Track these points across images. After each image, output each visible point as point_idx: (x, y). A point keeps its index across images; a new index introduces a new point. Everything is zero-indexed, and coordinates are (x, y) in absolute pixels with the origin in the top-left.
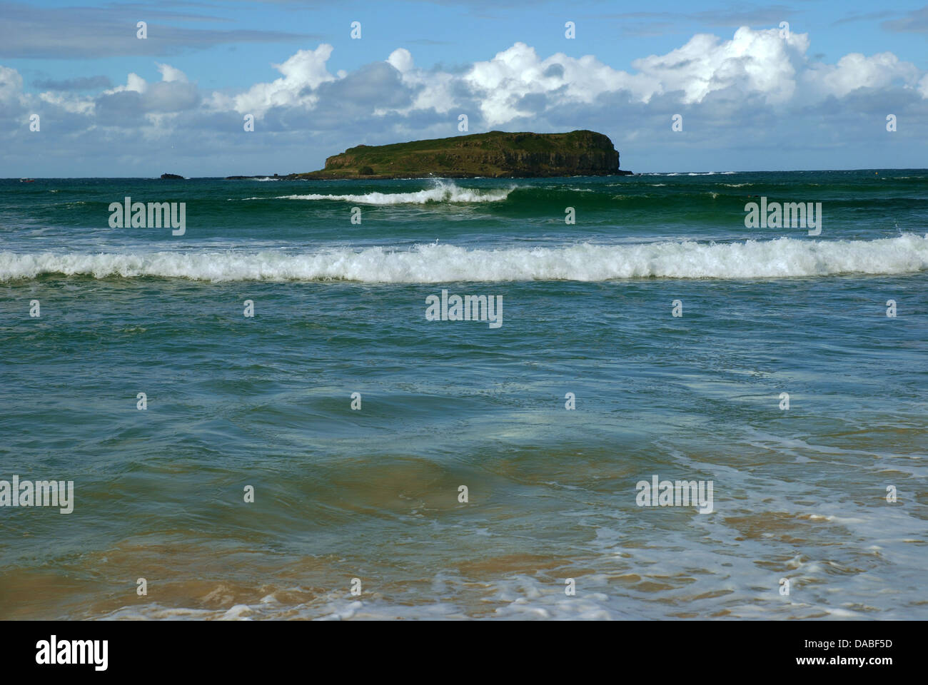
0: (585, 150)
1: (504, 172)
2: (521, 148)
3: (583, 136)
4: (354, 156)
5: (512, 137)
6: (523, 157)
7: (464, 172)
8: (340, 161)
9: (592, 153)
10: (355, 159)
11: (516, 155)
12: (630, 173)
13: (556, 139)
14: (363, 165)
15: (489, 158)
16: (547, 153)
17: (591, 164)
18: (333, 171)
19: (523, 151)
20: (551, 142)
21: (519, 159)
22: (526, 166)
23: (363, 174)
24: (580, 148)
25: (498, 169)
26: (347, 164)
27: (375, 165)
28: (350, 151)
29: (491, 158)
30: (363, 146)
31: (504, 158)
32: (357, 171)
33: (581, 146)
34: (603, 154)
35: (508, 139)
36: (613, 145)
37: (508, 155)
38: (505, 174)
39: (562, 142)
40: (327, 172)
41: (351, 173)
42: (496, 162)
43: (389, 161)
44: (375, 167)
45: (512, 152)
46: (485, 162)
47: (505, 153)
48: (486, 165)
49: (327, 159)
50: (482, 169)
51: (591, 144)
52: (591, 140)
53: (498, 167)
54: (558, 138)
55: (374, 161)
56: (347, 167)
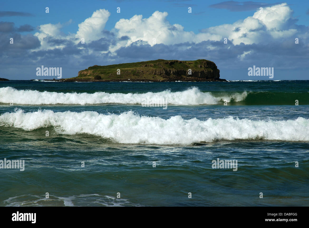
0: (203, 69)
1: (164, 79)
2: (173, 67)
3: (202, 63)
4: (92, 71)
5: (168, 62)
6: (173, 72)
7: (145, 78)
8: (85, 72)
9: (207, 70)
10: (92, 72)
11: (170, 71)
12: (225, 80)
13: (189, 63)
14: (96, 75)
15: (157, 72)
16: (185, 70)
17: (206, 75)
18: (82, 77)
19: (173, 69)
20: (187, 64)
21: (172, 73)
22: (175, 76)
23: (96, 79)
24: (201, 68)
25: (161, 77)
26: (89, 74)
27: (102, 75)
28: (90, 68)
29: (158, 72)
30: (97, 66)
31: (164, 72)
32: (93, 78)
33: (201, 67)
34: (212, 71)
35: (166, 63)
36: (217, 67)
37: (166, 71)
38: (165, 80)
39: (192, 65)
40: (79, 78)
41: (90, 79)
42: (160, 74)
43: (109, 73)
44: (102, 76)
45: (168, 70)
46: (155, 74)
47: (165, 70)
48: (156, 76)
49: (79, 72)
50: (153, 77)
51: (206, 66)
52: (206, 64)
53: (162, 76)
54: (190, 63)
55: (102, 73)
56: (89, 76)
